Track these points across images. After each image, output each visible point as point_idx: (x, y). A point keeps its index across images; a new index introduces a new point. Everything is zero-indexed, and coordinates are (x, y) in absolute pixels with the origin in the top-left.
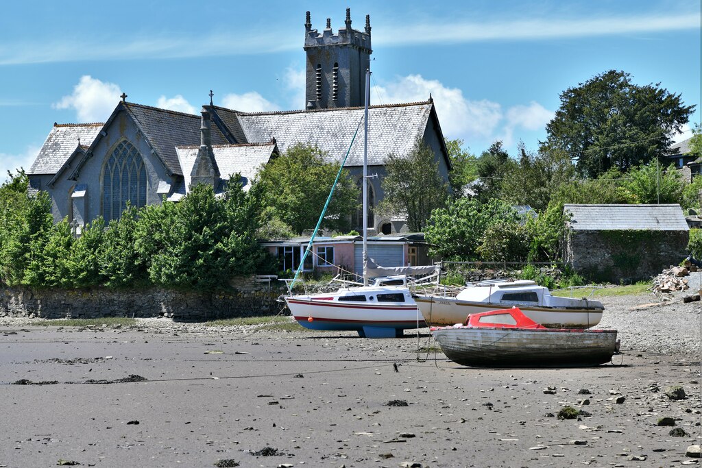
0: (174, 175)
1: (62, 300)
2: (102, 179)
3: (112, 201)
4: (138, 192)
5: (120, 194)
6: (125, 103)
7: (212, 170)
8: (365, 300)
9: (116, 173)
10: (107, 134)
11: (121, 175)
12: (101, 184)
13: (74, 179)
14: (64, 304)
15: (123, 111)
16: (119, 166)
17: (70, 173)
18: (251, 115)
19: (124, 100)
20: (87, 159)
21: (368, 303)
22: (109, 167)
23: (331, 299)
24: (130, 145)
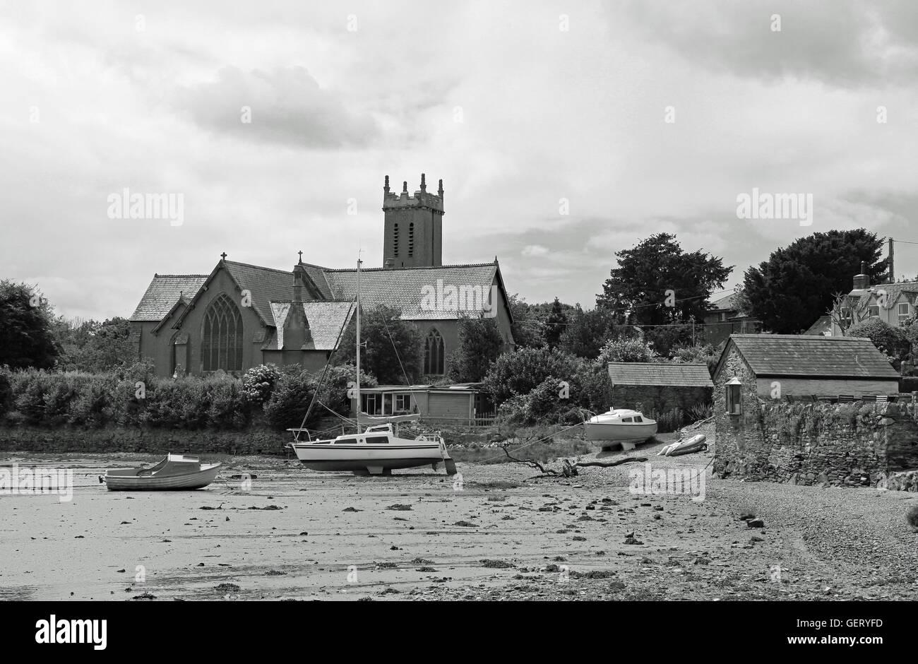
0: (268, 327)
1: (170, 437)
2: (203, 329)
3: (211, 348)
4: (235, 341)
5: (219, 343)
6: (225, 261)
7: (302, 323)
8: (356, 442)
9: (216, 322)
10: (208, 289)
11: (220, 325)
12: (202, 332)
13: (178, 328)
14: (171, 441)
15: (222, 268)
16: (218, 317)
17: (173, 323)
18: (335, 271)
19: (224, 258)
20: (190, 310)
21: (359, 444)
22: (210, 318)
23: (329, 443)
24: (228, 299)
